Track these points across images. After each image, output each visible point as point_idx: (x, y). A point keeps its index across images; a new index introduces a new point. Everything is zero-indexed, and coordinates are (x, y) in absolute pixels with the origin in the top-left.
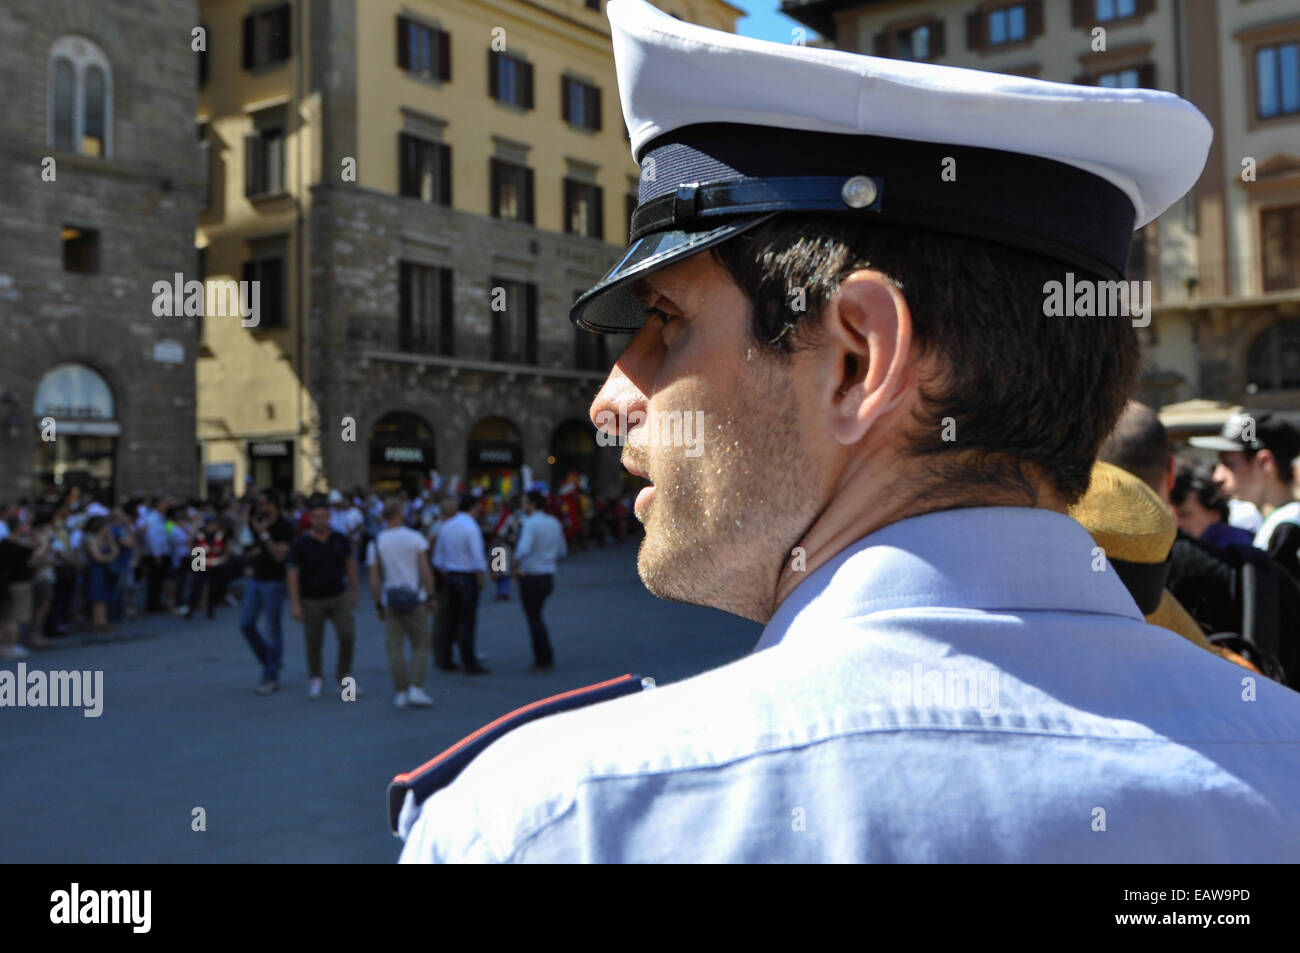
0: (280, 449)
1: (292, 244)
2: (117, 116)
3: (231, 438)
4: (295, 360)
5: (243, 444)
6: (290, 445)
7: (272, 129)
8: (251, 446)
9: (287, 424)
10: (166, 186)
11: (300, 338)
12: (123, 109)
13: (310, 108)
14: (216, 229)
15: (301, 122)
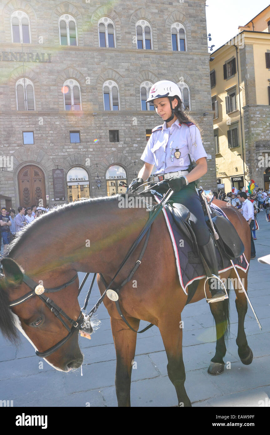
0: (240, 179)
1: (239, 124)
2: (191, 99)
3: (227, 177)
4: (242, 155)
5: (230, 178)
6: (242, 178)
7: (232, 93)
8: (232, 179)
9: (241, 172)
10: (204, 115)
11: (243, 149)
12: (193, 97)
13: (242, 85)
14: (220, 123)
15: (240, 90)
